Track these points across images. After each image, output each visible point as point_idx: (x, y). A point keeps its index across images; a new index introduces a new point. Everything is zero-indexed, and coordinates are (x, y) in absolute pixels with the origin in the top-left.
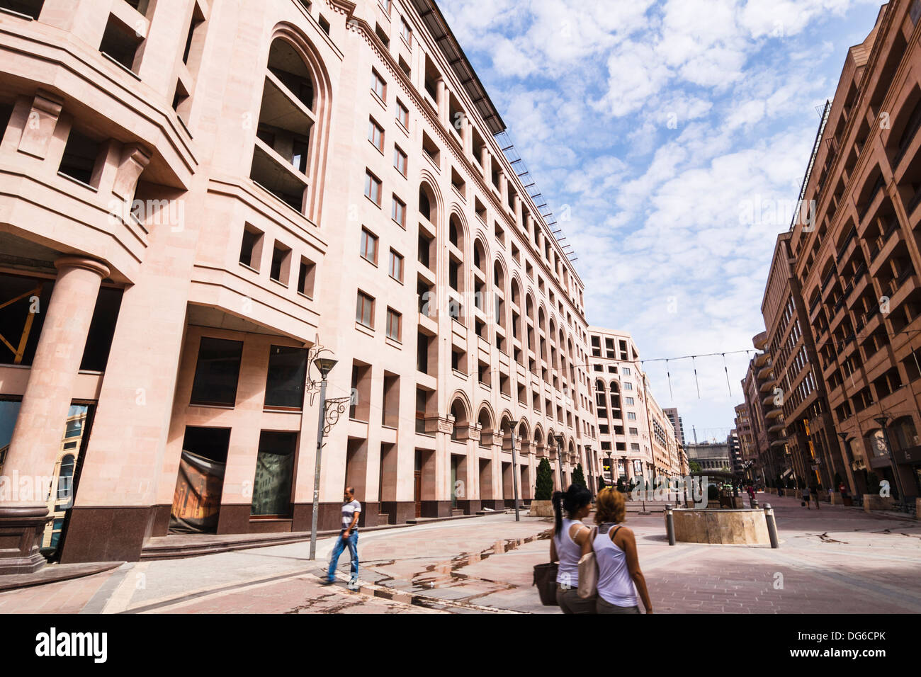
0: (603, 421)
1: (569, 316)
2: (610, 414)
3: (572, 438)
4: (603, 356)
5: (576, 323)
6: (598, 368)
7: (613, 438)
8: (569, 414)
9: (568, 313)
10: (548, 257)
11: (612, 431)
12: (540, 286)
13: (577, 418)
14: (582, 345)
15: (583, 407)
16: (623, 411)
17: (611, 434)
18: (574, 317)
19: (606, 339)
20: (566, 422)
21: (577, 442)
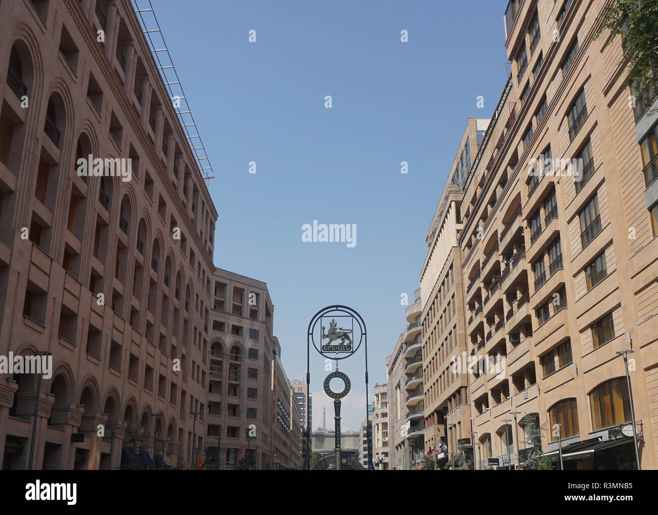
0: (215, 398)
1: (192, 254)
2: (225, 388)
3: (173, 419)
4: (227, 311)
5: (199, 264)
6: (219, 326)
7: (224, 420)
8: (174, 386)
9: (191, 250)
10: (176, 171)
11: (225, 411)
12: (159, 210)
13: (184, 393)
14: (203, 296)
15: (193, 377)
16: (242, 385)
17: (223, 416)
18: (199, 257)
19: (234, 287)
20: (169, 399)
21: (179, 424)
